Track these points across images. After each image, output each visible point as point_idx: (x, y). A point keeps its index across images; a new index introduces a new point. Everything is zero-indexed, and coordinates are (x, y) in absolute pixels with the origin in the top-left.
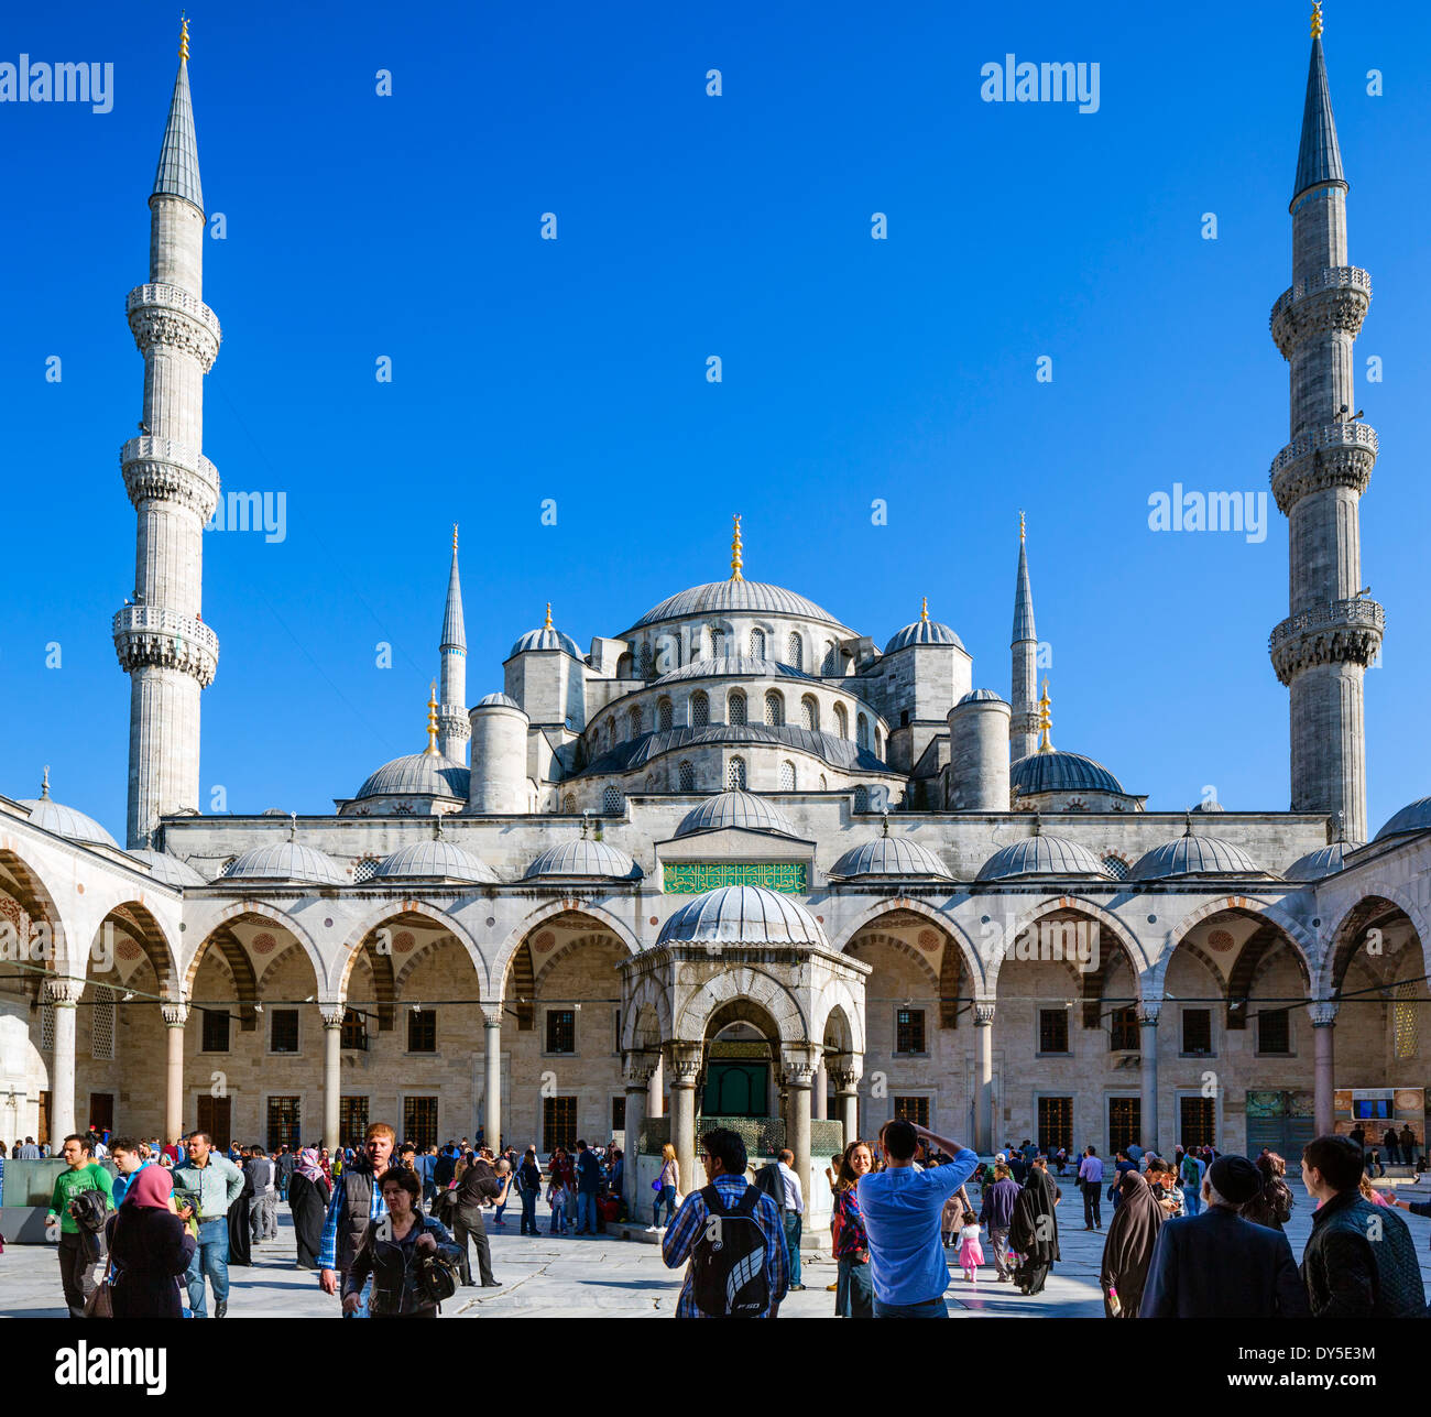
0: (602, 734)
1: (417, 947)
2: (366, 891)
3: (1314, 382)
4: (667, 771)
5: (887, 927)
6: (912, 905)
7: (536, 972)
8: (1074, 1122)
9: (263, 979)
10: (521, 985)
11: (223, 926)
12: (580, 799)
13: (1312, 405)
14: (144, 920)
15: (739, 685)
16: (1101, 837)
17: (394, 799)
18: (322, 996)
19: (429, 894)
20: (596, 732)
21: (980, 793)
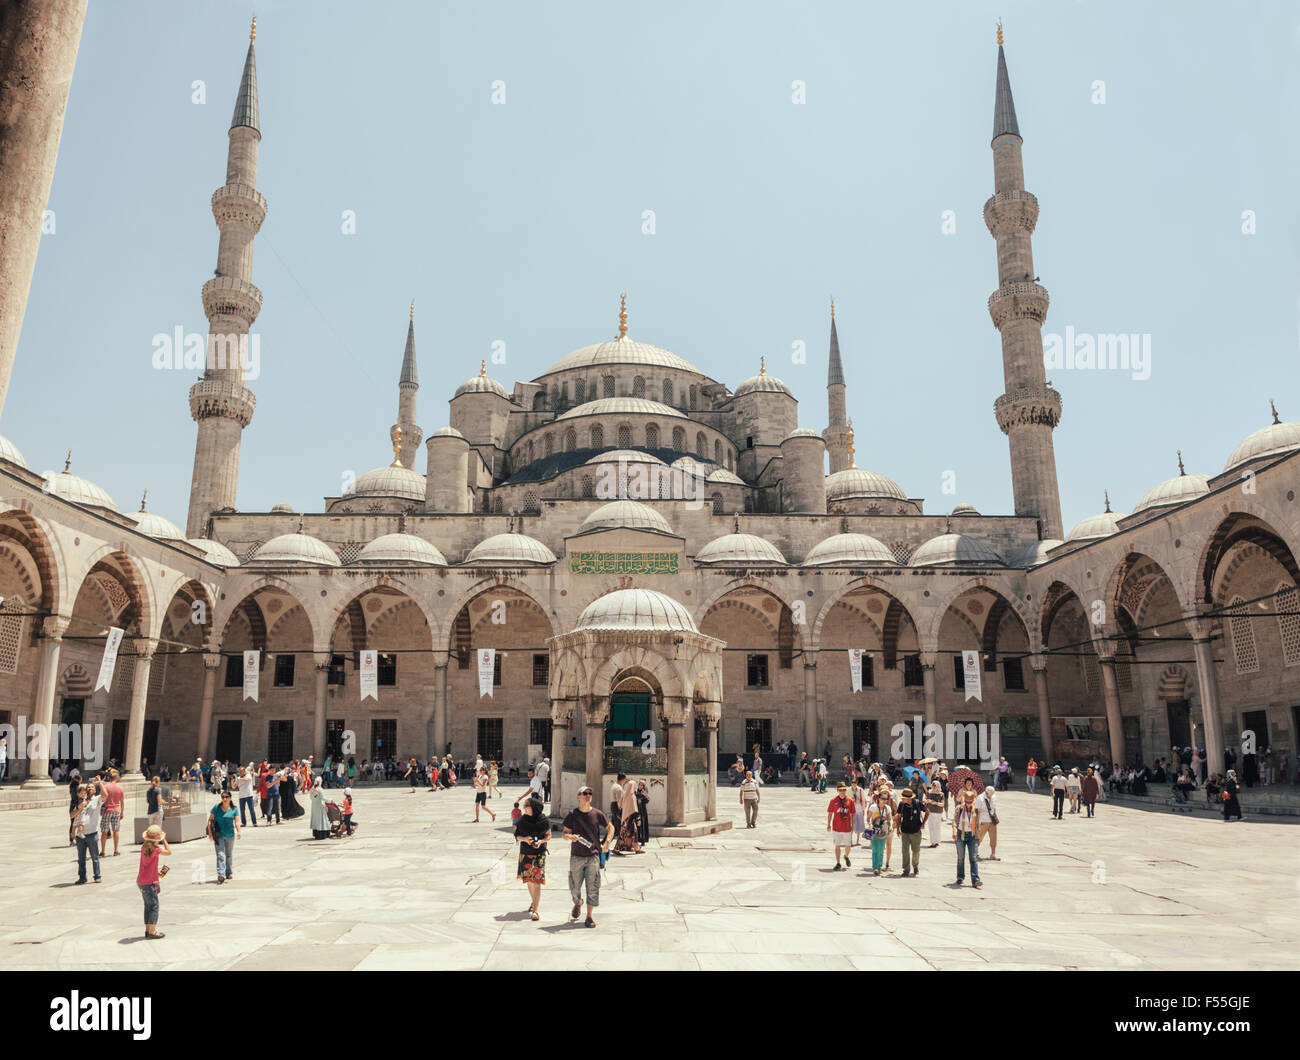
0: (523, 452)
1: (384, 609)
2: (351, 570)
3: (1011, 256)
4: (572, 482)
5: (739, 595)
6: (758, 581)
7: (473, 627)
8: (880, 738)
9: (272, 632)
10: (461, 636)
11: (251, 596)
12: (506, 501)
13: (1010, 269)
14: (200, 592)
15: (627, 419)
16: (891, 532)
17: (369, 500)
18: (317, 647)
19: (397, 573)
20: (519, 450)
21: (806, 501)
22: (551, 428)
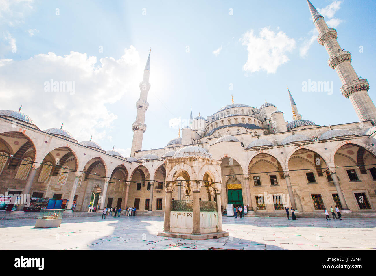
13: (332, 51)
21: (280, 129)
22: (212, 124)
